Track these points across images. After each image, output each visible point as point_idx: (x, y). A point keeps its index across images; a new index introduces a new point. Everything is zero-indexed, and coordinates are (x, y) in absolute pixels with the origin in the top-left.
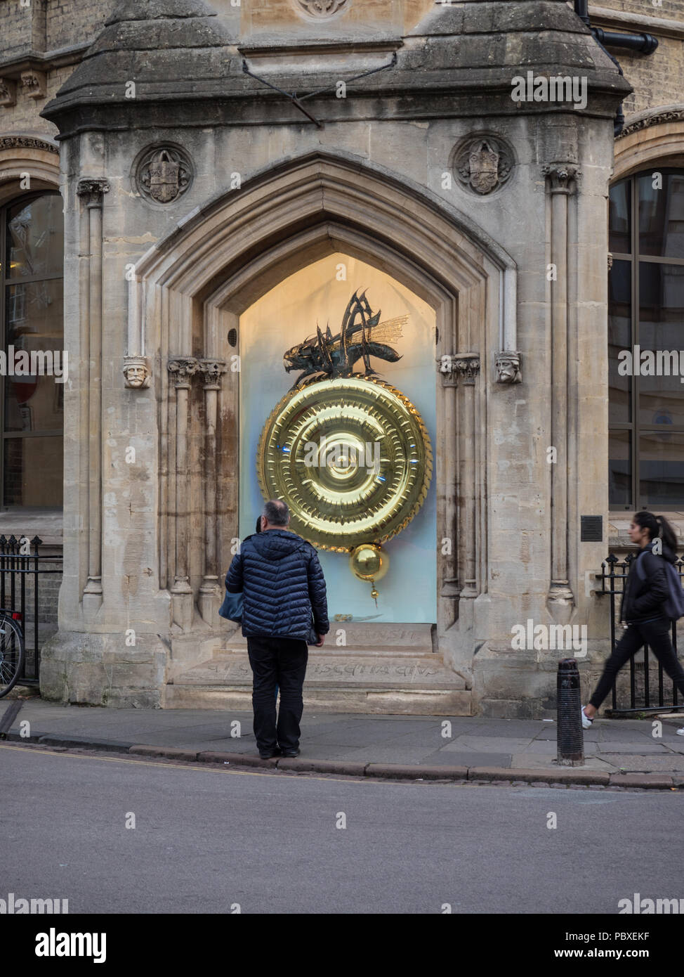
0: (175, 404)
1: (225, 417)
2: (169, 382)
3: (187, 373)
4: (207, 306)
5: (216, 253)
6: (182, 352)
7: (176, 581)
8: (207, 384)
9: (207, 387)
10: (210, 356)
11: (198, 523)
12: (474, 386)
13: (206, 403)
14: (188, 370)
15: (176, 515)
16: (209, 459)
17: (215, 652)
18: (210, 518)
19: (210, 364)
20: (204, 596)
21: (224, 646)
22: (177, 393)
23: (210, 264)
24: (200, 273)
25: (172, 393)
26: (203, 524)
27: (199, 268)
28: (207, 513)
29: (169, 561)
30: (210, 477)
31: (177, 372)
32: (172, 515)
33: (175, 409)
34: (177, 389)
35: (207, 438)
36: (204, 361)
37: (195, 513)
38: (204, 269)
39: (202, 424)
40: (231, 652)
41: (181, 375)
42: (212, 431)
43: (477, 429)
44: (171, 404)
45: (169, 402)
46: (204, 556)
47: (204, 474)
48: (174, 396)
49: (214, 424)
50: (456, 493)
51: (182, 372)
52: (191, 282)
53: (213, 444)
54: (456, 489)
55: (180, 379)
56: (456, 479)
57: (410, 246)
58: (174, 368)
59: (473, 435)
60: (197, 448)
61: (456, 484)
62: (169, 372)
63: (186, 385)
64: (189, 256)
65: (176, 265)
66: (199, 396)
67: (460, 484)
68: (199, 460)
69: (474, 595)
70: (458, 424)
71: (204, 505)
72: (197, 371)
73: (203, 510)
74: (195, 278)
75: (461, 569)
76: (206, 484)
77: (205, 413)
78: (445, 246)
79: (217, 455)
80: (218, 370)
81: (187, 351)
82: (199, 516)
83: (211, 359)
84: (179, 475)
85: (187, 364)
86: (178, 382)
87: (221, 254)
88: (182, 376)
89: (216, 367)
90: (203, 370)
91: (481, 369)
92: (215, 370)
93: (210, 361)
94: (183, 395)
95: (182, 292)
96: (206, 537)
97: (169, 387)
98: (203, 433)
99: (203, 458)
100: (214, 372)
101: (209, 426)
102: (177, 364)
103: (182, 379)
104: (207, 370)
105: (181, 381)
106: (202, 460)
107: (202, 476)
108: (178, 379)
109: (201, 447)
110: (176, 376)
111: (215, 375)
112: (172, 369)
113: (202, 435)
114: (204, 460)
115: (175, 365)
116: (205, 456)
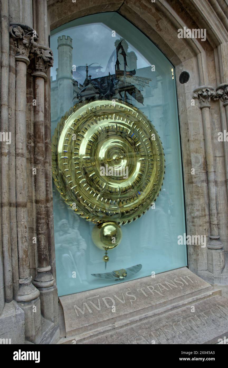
0: (14, 76)
2: (10, 48)
3: (30, 44)
7: (21, 285)
8: (38, 70)
9: (38, 73)
14: (33, 40)
15: (16, 205)
16: (40, 145)
22: (16, 65)
25: (13, 64)
31: (19, 40)
32: (13, 205)
33: (14, 81)
34: (17, 60)
35: (35, 125)
36: (38, 46)
41: (25, 45)
42: (41, 118)
47: (33, 160)
49: (44, 111)
51: (25, 41)
53: (43, 130)
55: (21, 49)
58: (18, 33)
62: (11, 36)
63: (27, 59)
68: (27, 146)
83: (44, 45)
84: (18, 158)
86: (18, 53)
88: (25, 47)
89: (50, 53)
90: (38, 52)
92: (49, 56)
93: (44, 47)
96: (37, 226)
97: (10, 55)
99: (32, 144)
100: (49, 58)
101: (39, 112)
102: (22, 31)
103: (24, 51)
104: (42, 55)
105: (23, 53)
106: (31, 146)
107: (31, 163)
108: (19, 50)
109: (29, 133)
110: (17, 45)
111: (49, 62)
112: (16, 33)
113: (31, 120)
114: (33, 146)
115: (20, 31)
116: (34, 142)
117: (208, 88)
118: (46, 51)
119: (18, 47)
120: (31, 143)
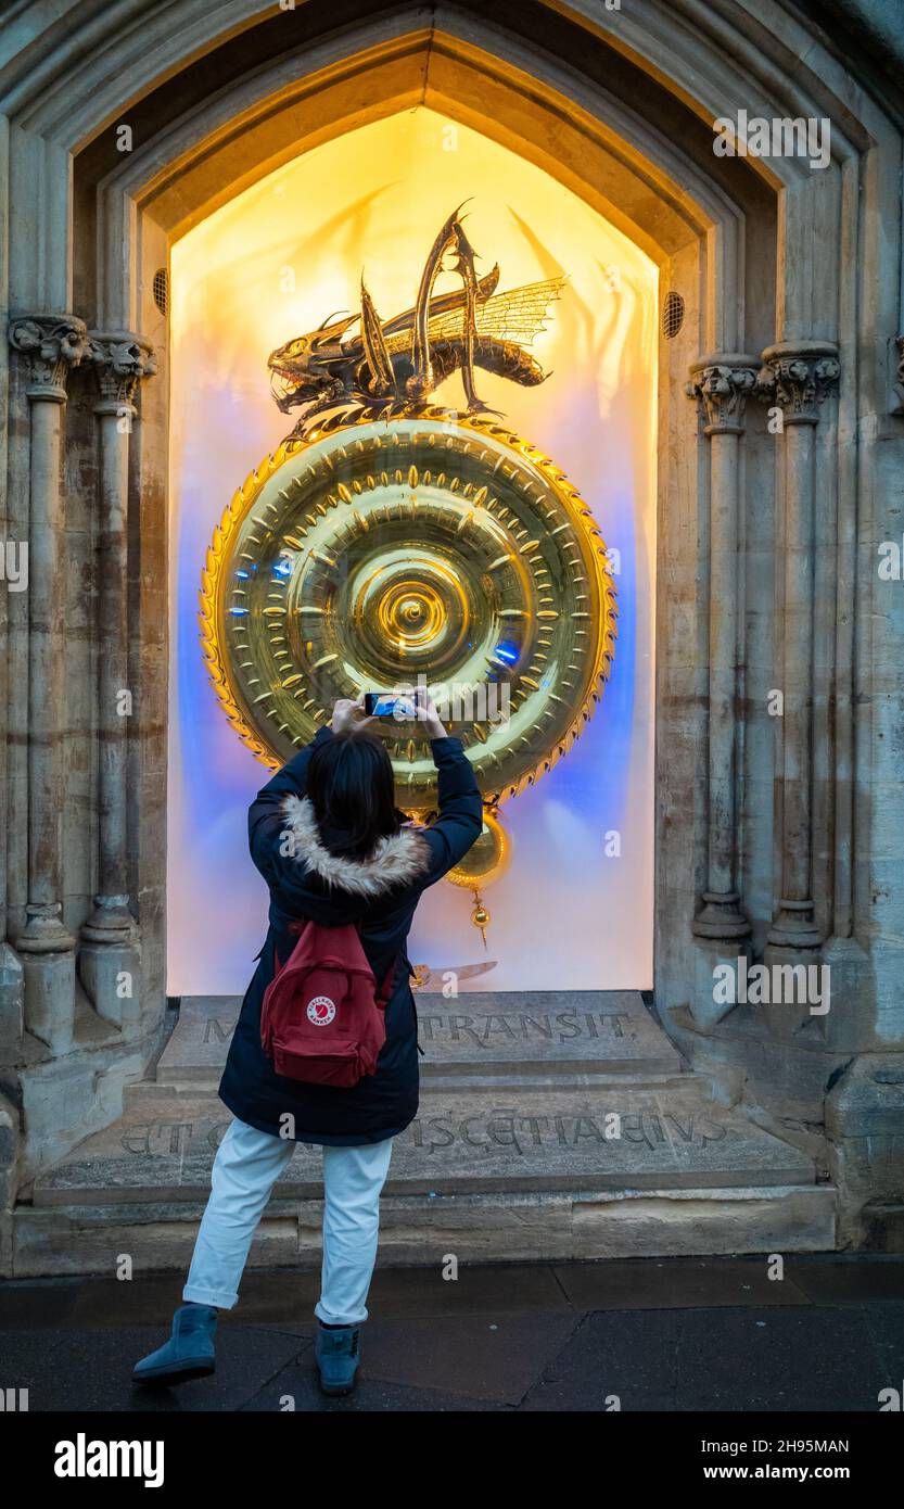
0: (26, 442)
1: (147, 488)
2: (12, 380)
3: (61, 356)
4: (105, 193)
5: (144, 38)
6: (47, 300)
7: (30, 917)
8: (105, 397)
9: (109, 407)
10: (114, 323)
11: (80, 761)
12: (814, 425)
13: (101, 449)
14: (66, 346)
15: (30, 740)
16: (111, 594)
17: (131, 1095)
18: (112, 748)
19: (119, 342)
20: (100, 951)
21: (152, 1074)
22: (31, 412)
23: (126, 65)
24: (100, 87)
25: (19, 412)
26: (94, 763)
27: (97, 74)
28: (103, 735)
29: (11, 867)
30: (110, 641)
31: (33, 353)
32: (20, 741)
33: (25, 454)
34: (32, 401)
36: (101, 335)
37: (70, 732)
38: (111, 78)
39: (88, 504)
40: (172, 1093)
41: (47, 361)
42: (118, 521)
43: (824, 533)
44: (12, 438)
45: (10, 433)
46: (94, 845)
47: (96, 632)
48: (26, 419)
49: (124, 504)
50: (737, 690)
51: (48, 351)
52: (74, 109)
53: (123, 557)
54: (736, 679)
55: (41, 372)
56: (737, 657)
57: (664, 62)
58: (28, 337)
59: (812, 548)
60: (76, 564)
61: (737, 668)
62: (10, 345)
63: (59, 391)
64: (72, 32)
65: (35, 52)
66: (86, 430)
67: (746, 667)
68: (80, 598)
69: (815, 939)
70: (743, 523)
71: (95, 716)
72: (84, 359)
73: (94, 726)
74: (85, 100)
75: (746, 870)
76: (101, 660)
77: (100, 474)
78: (763, 64)
79: (129, 584)
80: (141, 361)
81: (62, 300)
82: (80, 743)
83: (118, 330)
84: (36, 633)
85: (65, 331)
86: (34, 380)
87: (160, 41)
88: (49, 365)
89: (133, 352)
90: (99, 356)
91: (847, 383)
92: (131, 360)
93: (118, 335)
94: (51, 419)
95: (47, 135)
96: (100, 795)
97: (10, 393)
98: (94, 527)
99: (94, 593)
100: (129, 366)
101: (110, 509)
102: (36, 328)
103: (48, 374)
104: (110, 359)
105: (45, 380)
106: (89, 597)
107: (89, 639)
108: (35, 373)
109: (86, 564)
110: (32, 362)
111: (132, 374)
112: (22, 342)
113: (90, 532)
114: (96, 598)
115: (32, 332)
116: (98, 588)
117: (723, 364)
118: (121, 347)
119: (33, 367)
120: (90, 590)
